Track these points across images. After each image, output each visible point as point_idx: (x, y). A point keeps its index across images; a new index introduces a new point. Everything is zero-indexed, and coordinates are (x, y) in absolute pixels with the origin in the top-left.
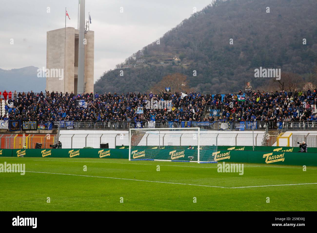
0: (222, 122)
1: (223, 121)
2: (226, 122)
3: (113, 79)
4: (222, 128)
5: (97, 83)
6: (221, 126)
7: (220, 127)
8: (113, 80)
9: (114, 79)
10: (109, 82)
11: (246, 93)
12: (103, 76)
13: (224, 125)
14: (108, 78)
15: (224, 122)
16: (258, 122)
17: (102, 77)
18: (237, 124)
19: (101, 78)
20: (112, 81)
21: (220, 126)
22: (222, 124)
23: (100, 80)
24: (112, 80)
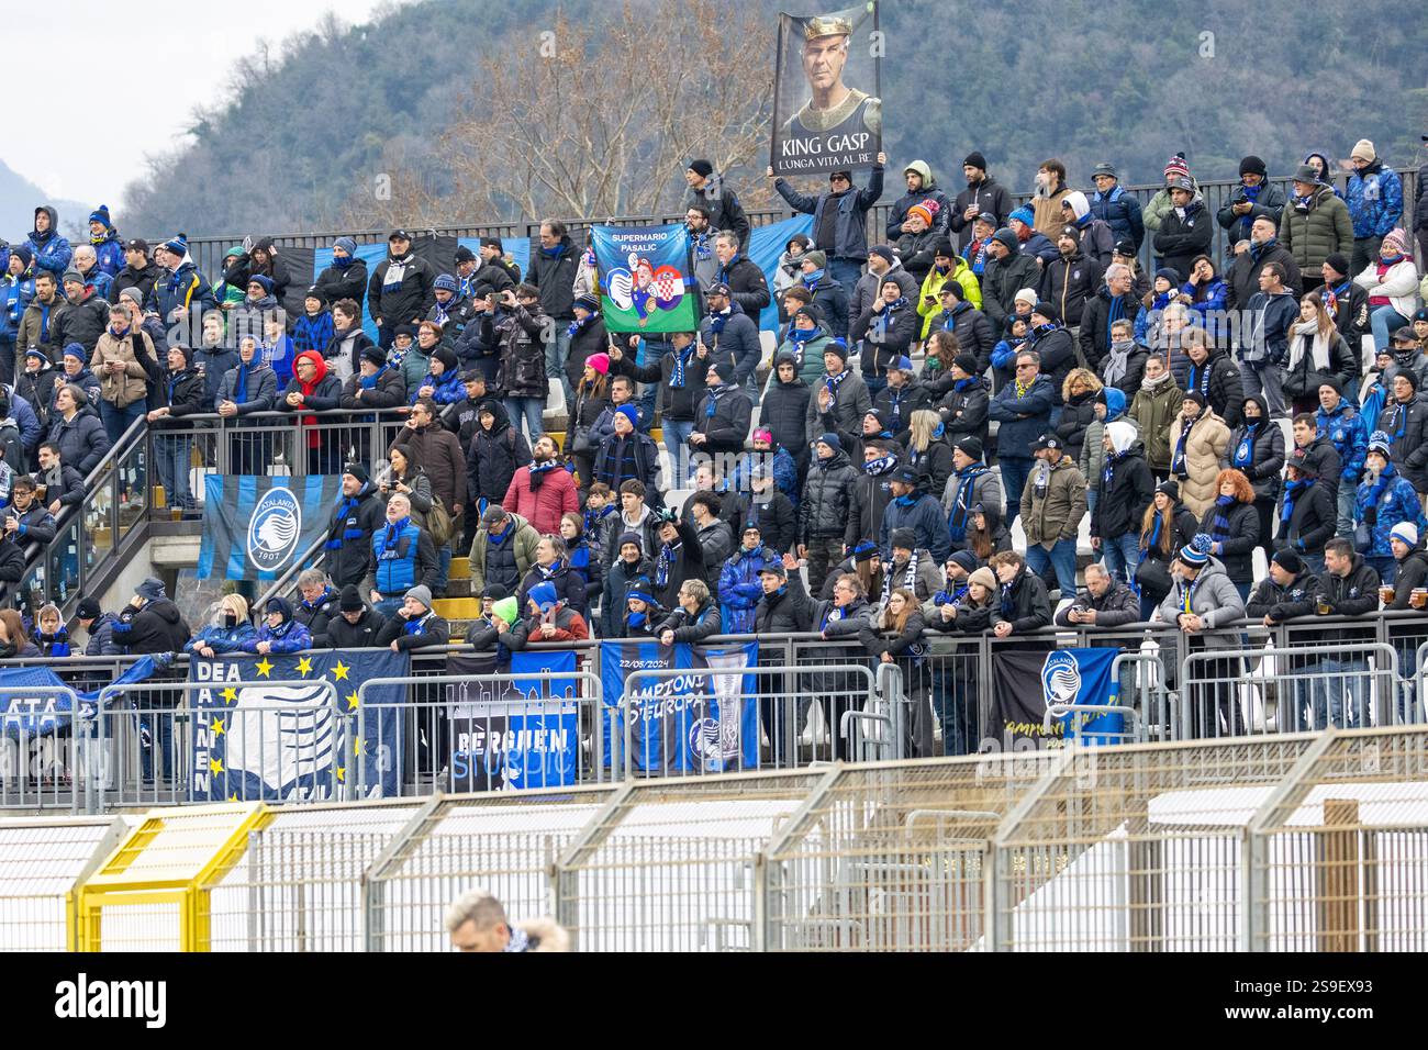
0: (249, 674)
1: (260, 657)
2: (305, 666)
3: (354, 151)
4: (252, 765)
5: (153, 199)
6: (233, 740)
7: (219, 752)
8: (361, 160)
9: (371, 139)
10: (309, 186)
11: (808, 207)
12: (222, 108)
13: (289, 723)
14: (289, 140)
15: (284, 663)
16: (773, 656)
17: (215, 129)
18: (474, 691)
19: (202, 130)
20: (346, 171)
21: (220, 740)
22: (252, 696)
23: (184, 165)
24: (345, 156)
